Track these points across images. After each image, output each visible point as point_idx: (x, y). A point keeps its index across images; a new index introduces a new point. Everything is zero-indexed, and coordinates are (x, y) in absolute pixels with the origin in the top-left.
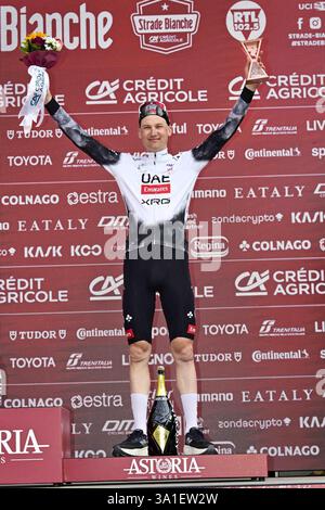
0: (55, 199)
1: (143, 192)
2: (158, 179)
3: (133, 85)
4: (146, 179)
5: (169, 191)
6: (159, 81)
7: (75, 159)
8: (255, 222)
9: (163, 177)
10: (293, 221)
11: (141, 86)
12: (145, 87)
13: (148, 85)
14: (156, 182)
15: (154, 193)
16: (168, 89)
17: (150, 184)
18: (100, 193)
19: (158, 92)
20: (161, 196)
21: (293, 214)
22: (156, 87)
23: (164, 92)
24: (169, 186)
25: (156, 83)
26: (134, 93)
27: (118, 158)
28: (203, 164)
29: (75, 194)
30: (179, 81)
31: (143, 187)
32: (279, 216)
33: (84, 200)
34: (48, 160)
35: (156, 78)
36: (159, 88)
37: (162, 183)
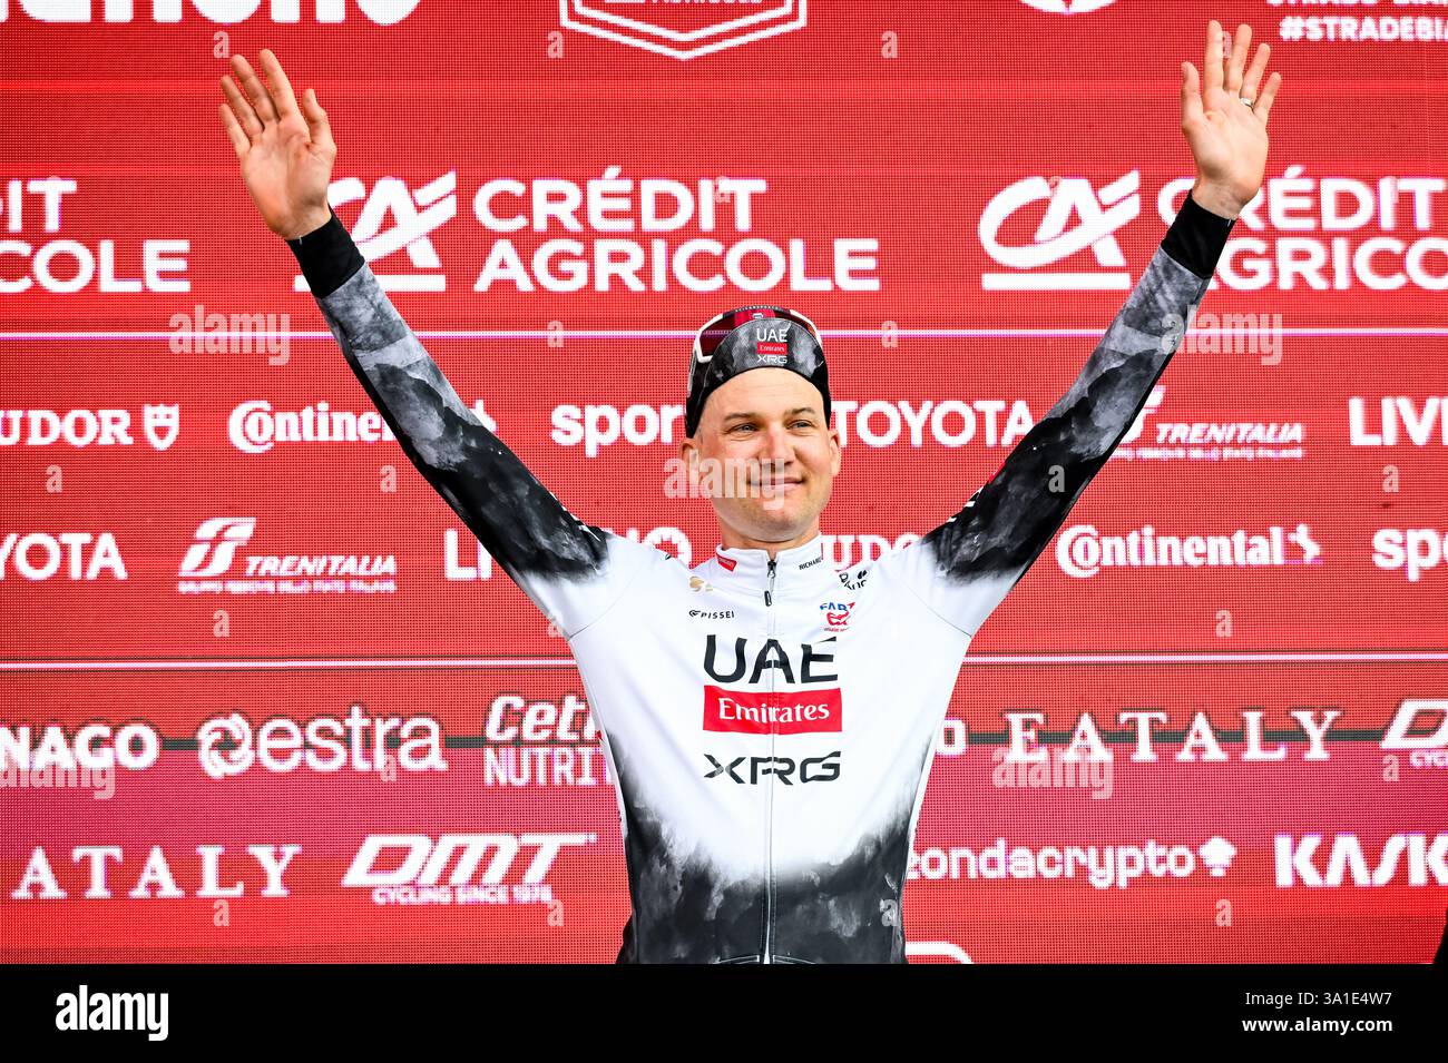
0: (136, 746)
1: (712, 722)
2: (784, 663)
3: (523, 205)
4: (725, 663)
5: (833, 724)
6: (650, 188)
7: (241, 554)
8: (1100, 880)
9: (809, 657)
10: (1284, 879)
11: (564, 212)
12: (581, 213)
13: (596, 206)
14: (772, 681)
15: (767, 728)
16: (692, 230)
17: (743, 686)
18: (357, 721)
19: (644, 239)
20: (798, 746)
21: (1283, 844)
22: (635, 213)
23: (674, 240)
24: (833, 699)
25: (635, 196)
26: (526, 243)
27: (598, 555)
28: (989, 592)
29: (237, 725)
30: (744, 189)
31: (712, 695)
32: (1219, 853)
33: (280, 755)
34: (109, 555)
35: (635, 173)
36: (650, 222)
37: (799, 686)
